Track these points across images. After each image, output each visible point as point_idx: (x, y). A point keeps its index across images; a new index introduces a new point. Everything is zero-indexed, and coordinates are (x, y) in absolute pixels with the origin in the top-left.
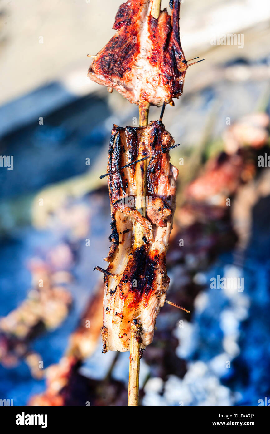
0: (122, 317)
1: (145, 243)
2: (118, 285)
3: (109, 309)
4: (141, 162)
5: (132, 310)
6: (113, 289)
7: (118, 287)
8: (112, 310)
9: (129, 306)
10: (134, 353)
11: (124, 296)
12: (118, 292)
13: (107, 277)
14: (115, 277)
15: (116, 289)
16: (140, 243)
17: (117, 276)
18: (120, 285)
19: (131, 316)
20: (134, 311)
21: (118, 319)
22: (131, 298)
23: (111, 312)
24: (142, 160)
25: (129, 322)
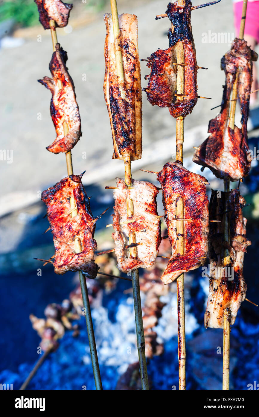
0: (221, 306)
1: (231, 262)
2: (219, 286)
3: (213, 300)
4: (227, 213)
5: (227, 302)
6: (216, 288)
7: (219, 287)
8: (214, 301)
9: (226, 299)
10: (227, 329)
11: (223, 293)
12: (219, 290)
13: (212, 281)
14: (216, 281)
15: (218, 288)
16: (228, 261)
17: (217, 280)
18: (220, 286)
19: (225, 306)
20: (228, 302)
21: (219, 306)
22: (227, 294)
23: (214, 302)
24: (227, 212)
25: (224, 309)
